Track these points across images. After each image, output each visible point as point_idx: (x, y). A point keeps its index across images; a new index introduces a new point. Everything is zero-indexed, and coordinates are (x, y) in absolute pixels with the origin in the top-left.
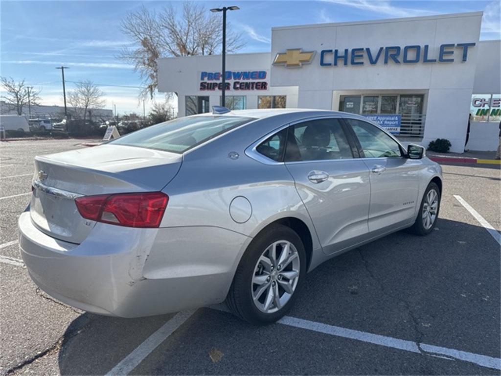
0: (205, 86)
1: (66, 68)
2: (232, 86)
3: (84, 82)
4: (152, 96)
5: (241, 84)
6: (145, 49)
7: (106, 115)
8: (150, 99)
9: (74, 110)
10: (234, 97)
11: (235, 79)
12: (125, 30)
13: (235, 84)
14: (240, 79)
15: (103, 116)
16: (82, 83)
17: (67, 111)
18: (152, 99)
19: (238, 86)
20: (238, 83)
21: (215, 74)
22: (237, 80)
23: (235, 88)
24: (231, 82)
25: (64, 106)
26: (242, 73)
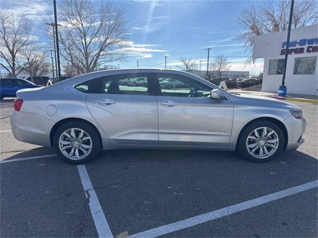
0: (284, 52)
1: (210, 49)
2: (305, 51)
3: (219, 56)
4: (254, 62)
5: (313, 48)
6: (252, 31)
7: (230, 75)
8: (252, 63)
9: (212, 72)
10: (306, 58)
11: (309, 44)
12: (239, 21)
13: (308, 48)
14: (313, 44)
15: (228, 76)
16: (218, 57)
17: (208, 73)
18: (253, 63)
19: (311, 49)
20: (311, 47)
21: (293, 42)
22: (311, 45)
23: (308, 51)
24: (306, 47)
25: (207, 70)
26: (315, 39)
